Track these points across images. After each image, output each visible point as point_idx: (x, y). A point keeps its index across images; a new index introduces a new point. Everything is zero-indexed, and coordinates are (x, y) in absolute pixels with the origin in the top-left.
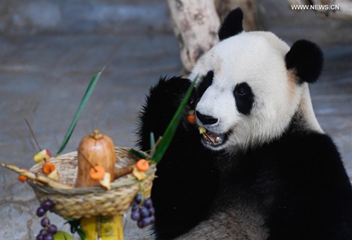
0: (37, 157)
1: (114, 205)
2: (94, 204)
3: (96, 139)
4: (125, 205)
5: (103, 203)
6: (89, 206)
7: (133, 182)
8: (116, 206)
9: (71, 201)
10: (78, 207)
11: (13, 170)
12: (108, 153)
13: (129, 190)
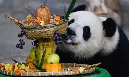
0: (28, 17)
1: (46, 34)
2: (39, 33)
3: (42, 8)
4: (51, 34)
5: (42, 33)
6: (37, 34)
7: (54, 25)
8: (47, 35)
9: (30, 31)
10: (33, 34)
11: (10, 18)
12: (46, 13)
13: (52, 29)
